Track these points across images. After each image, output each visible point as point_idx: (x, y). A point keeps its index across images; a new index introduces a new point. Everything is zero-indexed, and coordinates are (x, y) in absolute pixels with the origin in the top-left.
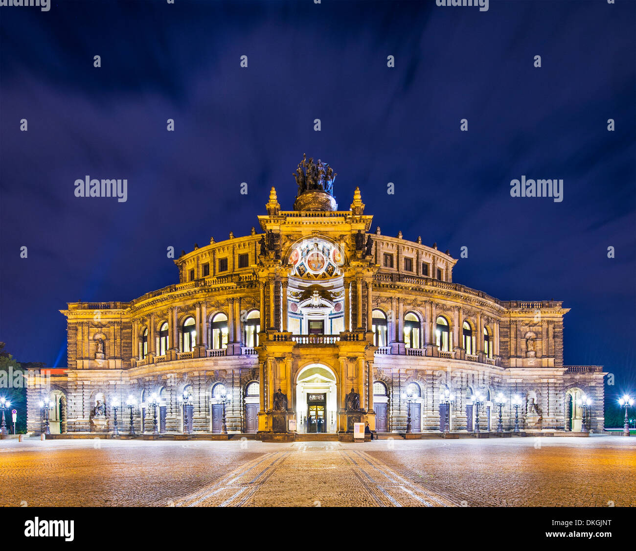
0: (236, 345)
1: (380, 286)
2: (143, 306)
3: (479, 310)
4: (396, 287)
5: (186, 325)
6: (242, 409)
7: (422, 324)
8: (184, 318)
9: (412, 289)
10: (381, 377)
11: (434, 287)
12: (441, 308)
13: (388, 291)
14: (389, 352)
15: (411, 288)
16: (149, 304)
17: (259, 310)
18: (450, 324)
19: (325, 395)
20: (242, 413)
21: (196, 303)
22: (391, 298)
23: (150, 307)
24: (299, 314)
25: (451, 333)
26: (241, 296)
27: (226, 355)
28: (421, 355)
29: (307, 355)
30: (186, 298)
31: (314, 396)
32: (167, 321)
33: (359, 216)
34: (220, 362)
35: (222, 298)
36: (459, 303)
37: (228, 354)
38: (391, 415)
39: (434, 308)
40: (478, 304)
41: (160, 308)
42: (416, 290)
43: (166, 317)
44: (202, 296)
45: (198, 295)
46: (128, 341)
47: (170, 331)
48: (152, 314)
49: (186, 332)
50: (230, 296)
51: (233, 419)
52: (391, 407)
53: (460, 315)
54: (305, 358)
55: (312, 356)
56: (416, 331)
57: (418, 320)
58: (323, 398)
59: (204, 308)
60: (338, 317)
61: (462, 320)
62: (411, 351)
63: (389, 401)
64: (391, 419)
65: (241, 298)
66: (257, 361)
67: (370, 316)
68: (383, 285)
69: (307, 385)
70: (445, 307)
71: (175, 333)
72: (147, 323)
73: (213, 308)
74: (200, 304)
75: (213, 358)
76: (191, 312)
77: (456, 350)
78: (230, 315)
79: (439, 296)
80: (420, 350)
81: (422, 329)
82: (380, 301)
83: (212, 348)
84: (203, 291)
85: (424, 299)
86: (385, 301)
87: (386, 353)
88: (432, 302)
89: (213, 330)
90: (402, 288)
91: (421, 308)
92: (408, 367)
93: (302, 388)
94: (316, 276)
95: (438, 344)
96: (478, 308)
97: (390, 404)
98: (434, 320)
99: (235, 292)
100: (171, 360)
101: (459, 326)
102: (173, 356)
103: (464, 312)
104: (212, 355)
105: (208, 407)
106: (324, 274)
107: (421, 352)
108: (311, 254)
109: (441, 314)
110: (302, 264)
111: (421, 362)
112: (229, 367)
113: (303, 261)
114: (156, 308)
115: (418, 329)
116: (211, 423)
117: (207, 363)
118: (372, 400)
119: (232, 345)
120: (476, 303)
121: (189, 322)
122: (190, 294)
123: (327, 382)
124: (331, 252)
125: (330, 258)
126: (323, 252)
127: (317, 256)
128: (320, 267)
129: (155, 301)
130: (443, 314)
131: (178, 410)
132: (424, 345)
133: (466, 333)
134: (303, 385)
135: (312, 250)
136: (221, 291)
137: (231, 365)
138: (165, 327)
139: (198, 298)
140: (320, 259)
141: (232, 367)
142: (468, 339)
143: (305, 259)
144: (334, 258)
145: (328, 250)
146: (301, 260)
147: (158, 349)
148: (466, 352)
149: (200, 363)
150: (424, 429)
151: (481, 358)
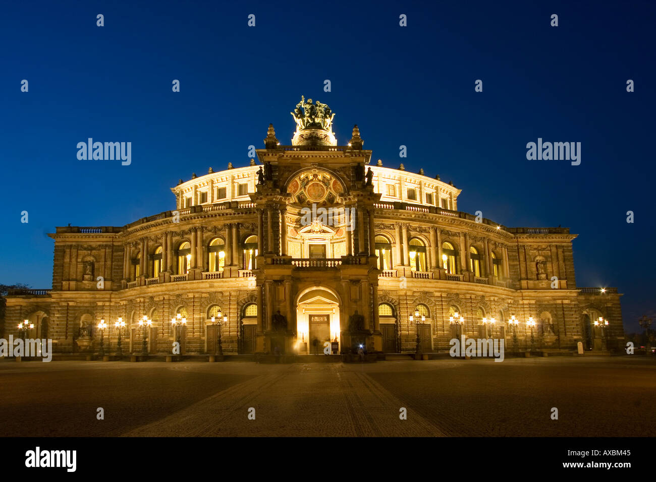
0: (233, 268)
1: (382, 213)
2: (137, 231)
3: (486, 236)
4: (399, 214)
5: (181, 248)
6: (239, 330)
7: (427, 249)
8: (180, 242)
9: (416, 216)
10: (388, 299)
11: (437, 215)
12: (446, 234)
13: (391, 218)
14: (394, 275)
15: (414, 215)
16: (142, 229)
17: (257, 235)
18: (457, 248)
19: (328, 316)
20: (239, 333)
21: (192, 228)
22: (394, 224)
23: (144, 232)
24: (300, 239)
25: (458, 257)
26: (240, 222)
27: (223, 278)
28: (428, 278)
29: (308, 278)
30: (182, 223)
31: (316, 318)
32: (161, 245)
33: (358, 151)
34: (216, 284)
35: (219, 223)
36: (465, 229)
37: (225, 276)
38: (399, 336)
39: (439, 234)
40: (484, 230)
41: (154, 233)
42: (419, 217)
43: (160, 241)
44: (198, 222)
45: (194, 221)
46: (120, 263)
47: (163, 253)
48: (147, 237)
49: (181, 256)
50: (228, 222)
51: (230, 340)
53: (467, 241)
54: (305, 281)
55: (314, 279)
56: (422, 255)
57: (423, 245)
58: (326, 320)
59: (199, 233)
60: (340, 242)
61: (468, 245)
62: (418, 274)
63: (396, 322)
64: (399, 340)
65: (239, 224)
66: (254, 283)
67: (372, 241)
68: (386, 213)
69: (309, 307)
70: (450, 233)
71: (170, 256)
72: (140, 247)
73: (210, 233)
74: (195, 230)
75: (209, 280)
76: (187, 237)
77: (464, 273)
78: (227, 240)
80: (427, 273)
81: (428, 253)
82: (383, 227)
83: (208, 271)
84: (200, 217)
85: (429, 225)
86: (388, 227)
87: (392, 276)
88: (436, 228)
89: (210, 254)
90: (405, 215)
91: (426, 234)
92: (415, 290)
93: (304, 310)
94: (317, 204)
95: (445, 267)
96: (484, 234)
97: (397, 325)
98: (439, 244)
99: (232, 219)
100: (164, 282)
101: (466, 251)
102: (167, 278)
103: (469, 237)
104: (208, 277)
105: (203, 328)
106: (324, 201)
107: (428, 275)
108: (310, 184)
109: (446, 240)
110: (302, 193)
111: (428, 285)
112: (226, 289)
113: (303, 190)
114: (150, 232)
115: (424, 253)
116: (206, 344)
117: (202, 285)
118: (378, 321)
119: (229, 268)
120: (482, 230)
121: (184, 246)
122: (185, 220)
123: (330, 304)
124: (332, 182)
125: (330, 188)
126: (323, 182)
127: (318, 186)
128: (320, 196)
129: (149, 226)
130: (448, 239)
131: (170, 331)
132: (431, 268)
133: (474, 257)
134: (304, 306)
135: (312, 180)
136: (218, 217)
137: (228, 287)
138: (160, 250)
139: (193, 224)
140: (320, 188)
141: (229, 289)
142: (477, 262)
143: (305, 188)
144: (334, 188)
145: (328, 180)
146: (301, 189)
147: (151, 271)
148: (475, 275)
149: (195, 286)
150: (435, 349)
151: (490, 280)
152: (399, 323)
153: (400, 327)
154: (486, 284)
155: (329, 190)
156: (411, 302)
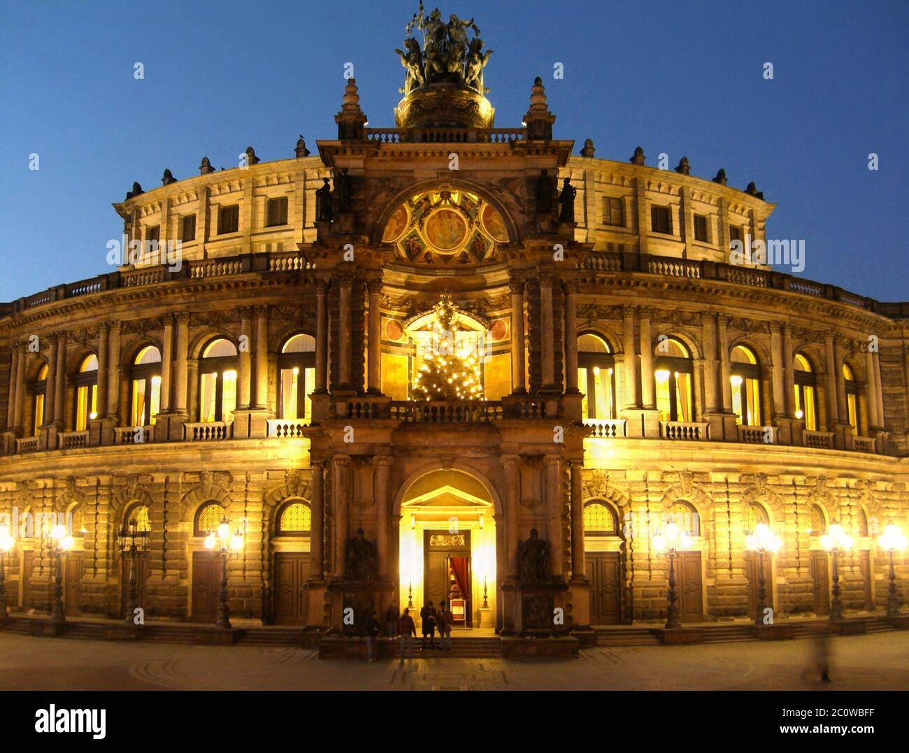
0: (256, 414)
1: (593, 281)
2: (43, 316)
3: (828, 328)
4: (632, 282)
5: (138, 361)
6: (267, 567)
7: (696, 364)
8: (136, 346)
9: (670, 287)
10: (604, 490)
11: (719, 283)
12: (737, 327)
13: (614, 292)
14: (619, 432)
15: (666, 285)
16: (55, 312)
17: (313, 334)
18: (764, 361)
19: (467, 534)
20: (265, 574)
21: (167, 315)
22: (620, 307)
23: (58, 319)
24: (406, 346)
25: (766, 382)
26: (272, 303)
27: (232, 437)
28: (697, 436)
29: (426, 448)
30: (143, 303)
31: (440, 538)
32: (95, 351)
33: (543, 142)
34: (216, 454)
35: (225, 305)
36: (781, 313)
37: (236, 434)
38: (628, 582)
39: (723, 328)
40: (825, 314)
41: (81, 322)
42: (678, 288)
43: (93, 342)
44: (180, 300)
45: (171, 297)
47: (100, 374)
48: (64, 333)
49: (138, 379)
50: (246, 302)
51: (244, 589)
52: (629, 562)
53: (786, 340)
54: (420, 456)
56: (684, 380)
57: (686, 355)
58: (463, 542)
59: (183, 329)
61: (789, 351)
62: (673, 428)
63: (623, 546)
64: (628, 593)
65: (270, 307)
67: (571, 347)
68: (602, 281)
69: (423, 511)
70: (749, 324)
71: (114, 380)
73: (204, 327)
74: (173, 318)
75: (201, 444)
76: (153, 333)
77: (779, 423)
79: (734, 301)
80: (694, 425)
81: (697, 376)
82: (595, 314)
83: (198, 420)
84: (184, 289)
85: (700, 306)
86: (609, 314)
87: (614, 434)
88: (718, 314)
89: (203, 376)
90: (645, 285)
91: (693, 329)
92: (667, 467)
93: (413, 519)
94: (446, 259)
95: (737, 410)
96: (824, 322)
97: (625, 554)
98: (723, 354)
99: (257, 294)
100: (100, 444)
101: (784, 365)
103: (793, 332)
104: (198, 434)
105: (184, 559)
106: (464, 255)
107: (697, 430)
108: (434, 212)
109: (739, 340)
110: (414, 235)
111: (699, 454)
112: (238, 465)
113: (416, 227)
114: (72, 320)
115: (688, 375)
116: (190, 598)
117: (185, 455)
118: (582, 546)
119: (246, 414)
120: (821, 313)
121: (147, 355)
122: (152, 295)
123: (472, 504)
124: (482, 211)
125: (478, 223)
126: (463, 209)
127: (449, 217)
128: (455, 242)
129: (71, 306)
130: (743, 339)
131: (111, 561)
132: (703, 413)
133: (803, 379)
134: (415, 511)
135: (438, 205)
136: (224, 290)
137: (244, 462)
138: (91, 364)
139: (170, 304)
140: (455, 222)
141: (244, 465)
142: (809, 391)
143: (421, 223)
144: (487, 223)
145: (472, 205)
146: (412, 225)
147: (70, 414)
148: (804, 426)
149: (169, 454)
150: (710, 613)
151: (840, 436)
152: (629, 551)
153: (632, 560)
154: (829, 448)
155: (475, 227)
156: (659, 499)
